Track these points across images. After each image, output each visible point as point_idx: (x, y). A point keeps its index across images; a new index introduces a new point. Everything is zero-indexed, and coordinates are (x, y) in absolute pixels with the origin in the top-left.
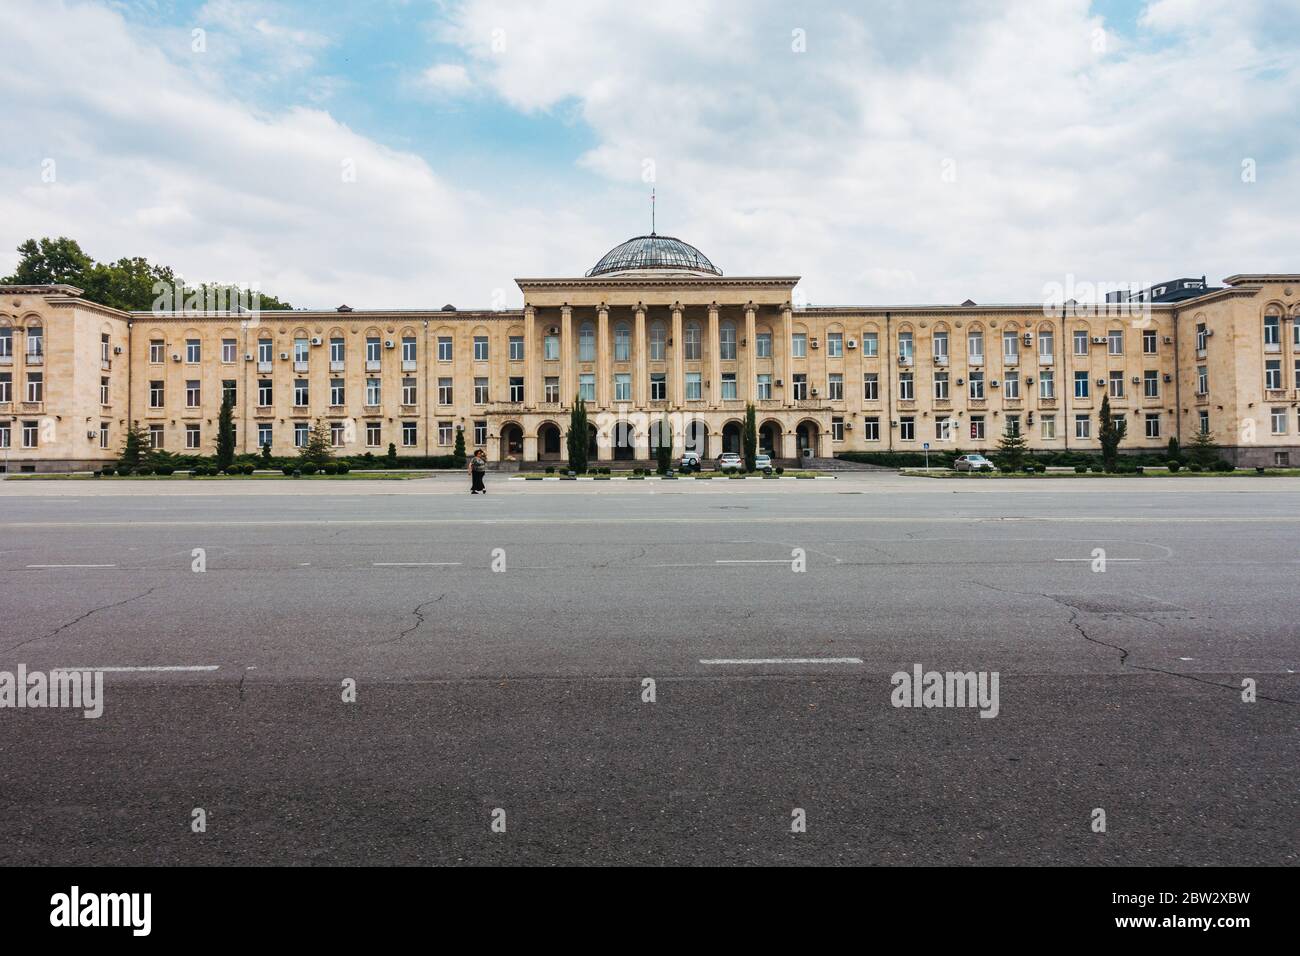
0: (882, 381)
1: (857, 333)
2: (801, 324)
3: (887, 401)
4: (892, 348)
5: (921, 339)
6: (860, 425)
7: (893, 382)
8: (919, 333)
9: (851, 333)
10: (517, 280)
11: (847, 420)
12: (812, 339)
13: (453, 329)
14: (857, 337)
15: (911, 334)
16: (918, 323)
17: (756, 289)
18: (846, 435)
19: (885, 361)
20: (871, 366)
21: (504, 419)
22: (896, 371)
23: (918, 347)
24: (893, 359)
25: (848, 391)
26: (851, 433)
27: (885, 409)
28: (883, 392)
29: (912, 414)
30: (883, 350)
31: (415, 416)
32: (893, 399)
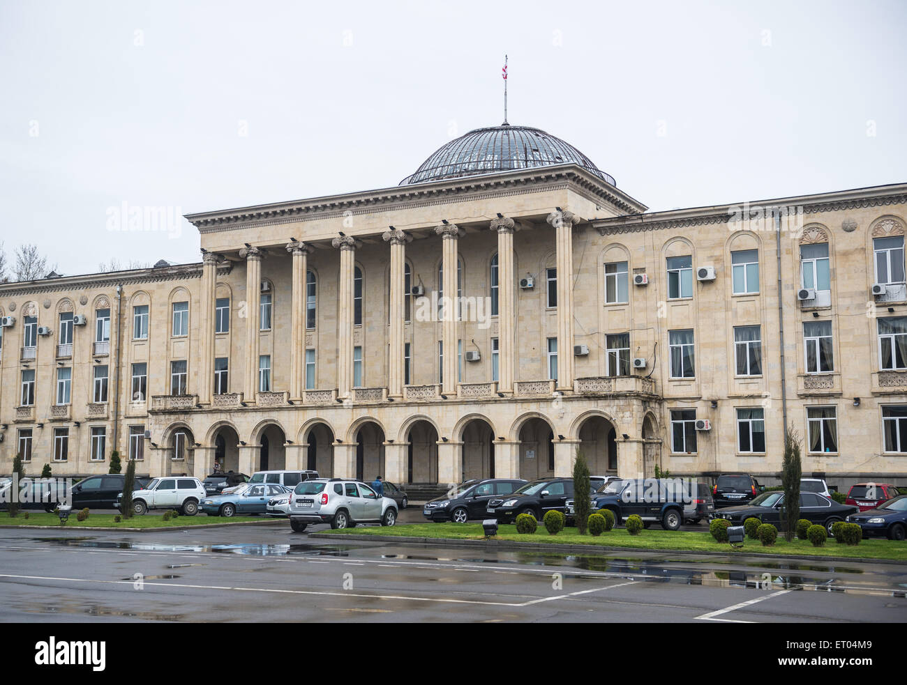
0: (768, 338)
1: (717, 253)
2: (617, 245)
3: (779, 379)
4: (787, 276)
5: (846, 254)
6: (728, 423)
7: (789, 340)
8: (841, 242)
9: (708, 253)
10: (189, 217)
11: (702, 412)
12: (636, 270)
13: (149, 293)
14: (717, 260)
15: (825, 246)
16: (840, 223)
17: (510, 193)
18: (701, 442)
19: (772, 301)
20: (747, 312)
21: (173, 419)
22: (794, 319)
23: (839, 271)
24: (790, 296)
25: (702, 362)
26: (709, 440)
27: (775, 392)
28: (770, 361)
29: (832, 402)
30: (770, 279)
31: (103, 419)
32: (791, 372)
